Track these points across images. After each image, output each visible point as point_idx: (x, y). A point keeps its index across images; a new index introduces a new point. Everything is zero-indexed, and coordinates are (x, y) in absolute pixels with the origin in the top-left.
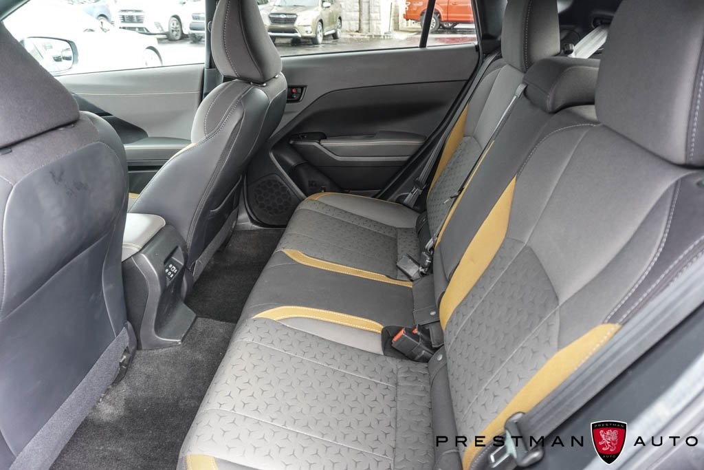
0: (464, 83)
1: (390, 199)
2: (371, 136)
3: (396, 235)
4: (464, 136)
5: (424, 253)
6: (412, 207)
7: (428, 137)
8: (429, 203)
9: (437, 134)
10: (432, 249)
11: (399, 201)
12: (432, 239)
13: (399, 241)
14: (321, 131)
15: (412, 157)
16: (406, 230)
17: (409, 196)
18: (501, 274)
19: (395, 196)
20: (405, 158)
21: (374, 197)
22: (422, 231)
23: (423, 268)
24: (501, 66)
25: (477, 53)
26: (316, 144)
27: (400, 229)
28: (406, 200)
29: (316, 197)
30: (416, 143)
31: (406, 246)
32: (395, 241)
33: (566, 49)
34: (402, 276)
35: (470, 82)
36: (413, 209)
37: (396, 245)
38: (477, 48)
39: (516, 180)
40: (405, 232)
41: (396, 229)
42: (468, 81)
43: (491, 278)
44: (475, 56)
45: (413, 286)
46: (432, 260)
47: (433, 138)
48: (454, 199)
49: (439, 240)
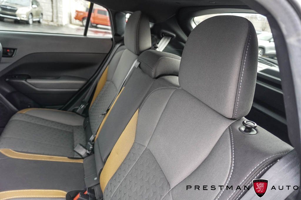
0: (106, 55)
1: (69, 110)
2: (58, 78)
3: (73, 130)
4: (107, 81)
5: (89, 143)
6: (81, 114)
7: (88, 79)
8: (90, 114)
9: (93, 78)
10: (93, 141)
11: (74, 111)
12: (92, 136)
13: (75, 134)
14: (27, 74)
15: (80, 89)
16: (78, 127)
17: (79, 109)
18: (135, 163)
19: (72, 108)
20: (77, 90)
21: (59, 109)
22: (87, 129)
23: (89, 151)
24: (124, 49)
25: (112, 42)
26: (24, 81)
27: (75, 126)
28: (78, 111)
29: (25, 111)
30: (82, 82)
31: (79, 137)
32: (72, 134)
33: (155, 46)
34: (77, 156)
35: (109, 55)
36: (81, 115)
37: (73, 136)
38: (112, 39)
39: (139, 112)
40: (78, 128)
41: (73, 126)
42: (108, 54)
43: (129, 166)
44: (111, 43)
45: (84, 161)
46: (93, 146)
47: (91, 80)
48: (104, 115)
49: (97, 136)
